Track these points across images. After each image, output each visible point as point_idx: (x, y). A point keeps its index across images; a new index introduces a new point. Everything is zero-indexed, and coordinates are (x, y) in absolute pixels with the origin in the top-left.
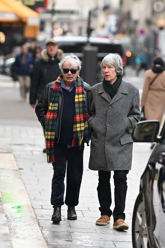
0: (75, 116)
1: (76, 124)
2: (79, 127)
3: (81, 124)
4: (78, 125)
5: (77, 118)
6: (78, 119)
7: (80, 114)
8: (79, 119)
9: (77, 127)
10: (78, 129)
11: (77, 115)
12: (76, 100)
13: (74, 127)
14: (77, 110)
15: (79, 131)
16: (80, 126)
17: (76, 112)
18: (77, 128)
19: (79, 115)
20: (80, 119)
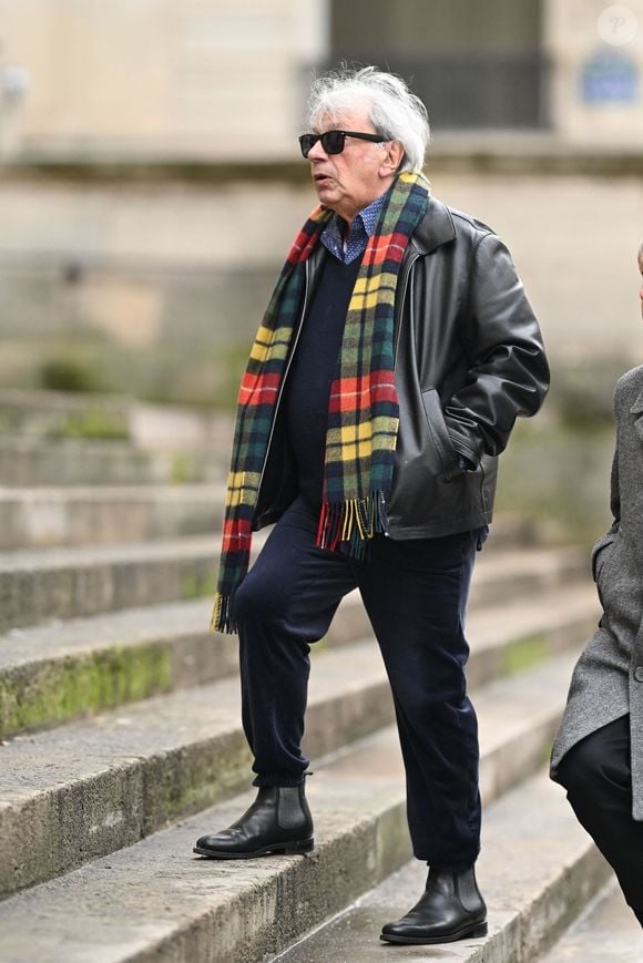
0: (333, 386)
1: (340, 426)
2: (351, 443)
3: (361, 426)
4: (347, 433)
5: (343, 395)
6: (349, 399)
7: (359, 376)
8: (354, 400)
9: (344, 441)
10: (348, 455)
11: (343, 381)
12: (356, 304)
13: (328, 442)
14: (348, 357)
15: (351, 462)
16: (353, 439)
17: (340, 365)
18: (340, 445)
19: (353, 381)
20: (359, 399)
